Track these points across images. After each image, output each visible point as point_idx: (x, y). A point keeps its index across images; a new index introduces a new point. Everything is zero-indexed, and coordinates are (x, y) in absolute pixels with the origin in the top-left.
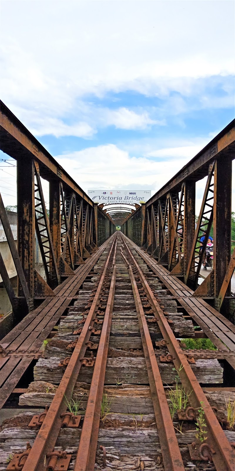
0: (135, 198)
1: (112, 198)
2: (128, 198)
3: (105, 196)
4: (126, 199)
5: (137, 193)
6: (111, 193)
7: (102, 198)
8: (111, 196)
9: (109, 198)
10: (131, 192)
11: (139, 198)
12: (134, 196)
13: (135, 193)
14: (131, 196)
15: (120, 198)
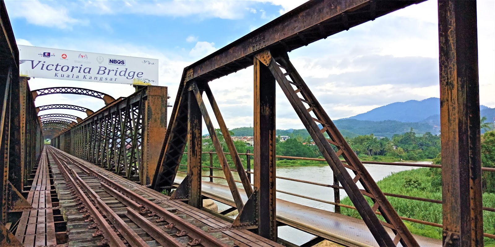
0: (123, 73)
1: (65, 69)
2: (107, 71)
3: (48, 61)
4: (101, 72)
5: (126, 62)
6: (64, 57)
7: (40, 65)
8: (62, 63)
9: (59, 68)
10: (113, 58)
11: (131, 74)
12: (121, 68)
13: (122, 62)
14: (114, 66)
15: (87, 70)
